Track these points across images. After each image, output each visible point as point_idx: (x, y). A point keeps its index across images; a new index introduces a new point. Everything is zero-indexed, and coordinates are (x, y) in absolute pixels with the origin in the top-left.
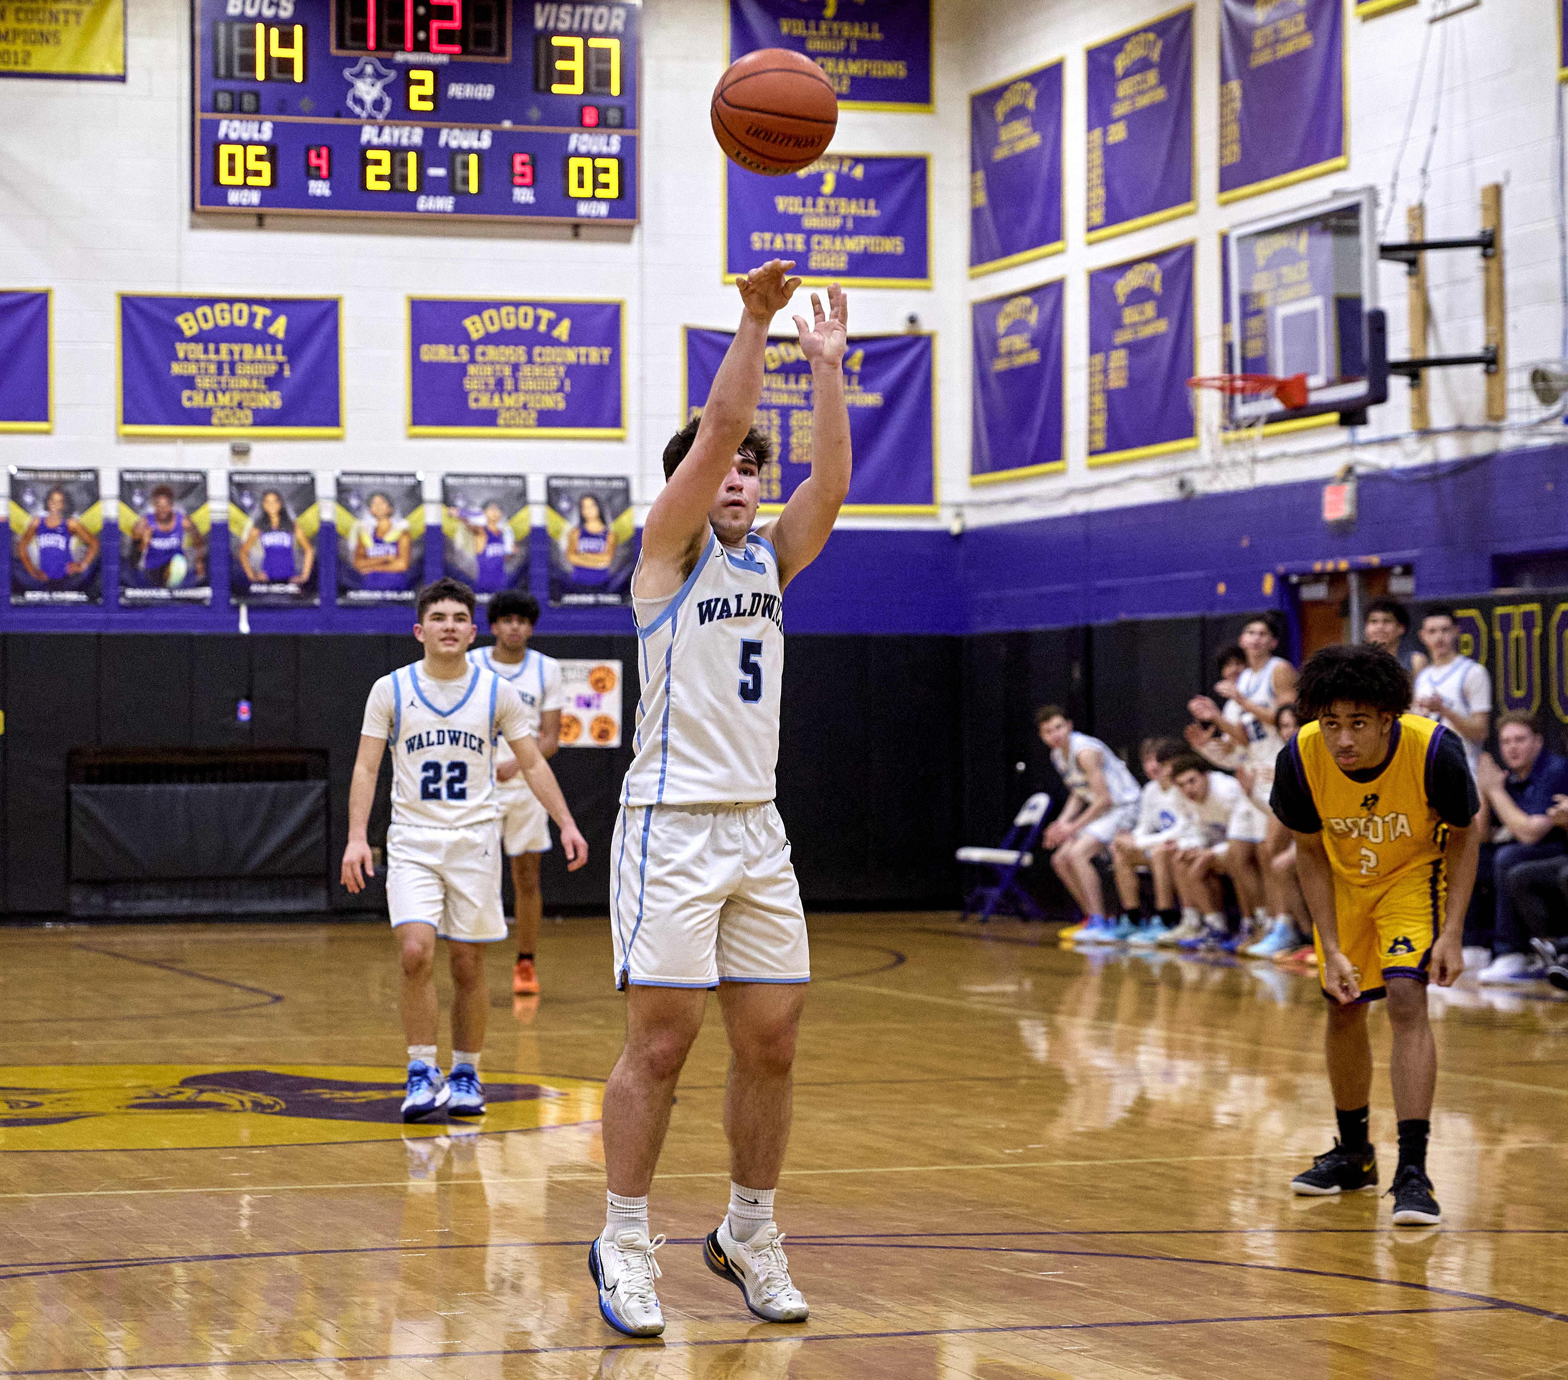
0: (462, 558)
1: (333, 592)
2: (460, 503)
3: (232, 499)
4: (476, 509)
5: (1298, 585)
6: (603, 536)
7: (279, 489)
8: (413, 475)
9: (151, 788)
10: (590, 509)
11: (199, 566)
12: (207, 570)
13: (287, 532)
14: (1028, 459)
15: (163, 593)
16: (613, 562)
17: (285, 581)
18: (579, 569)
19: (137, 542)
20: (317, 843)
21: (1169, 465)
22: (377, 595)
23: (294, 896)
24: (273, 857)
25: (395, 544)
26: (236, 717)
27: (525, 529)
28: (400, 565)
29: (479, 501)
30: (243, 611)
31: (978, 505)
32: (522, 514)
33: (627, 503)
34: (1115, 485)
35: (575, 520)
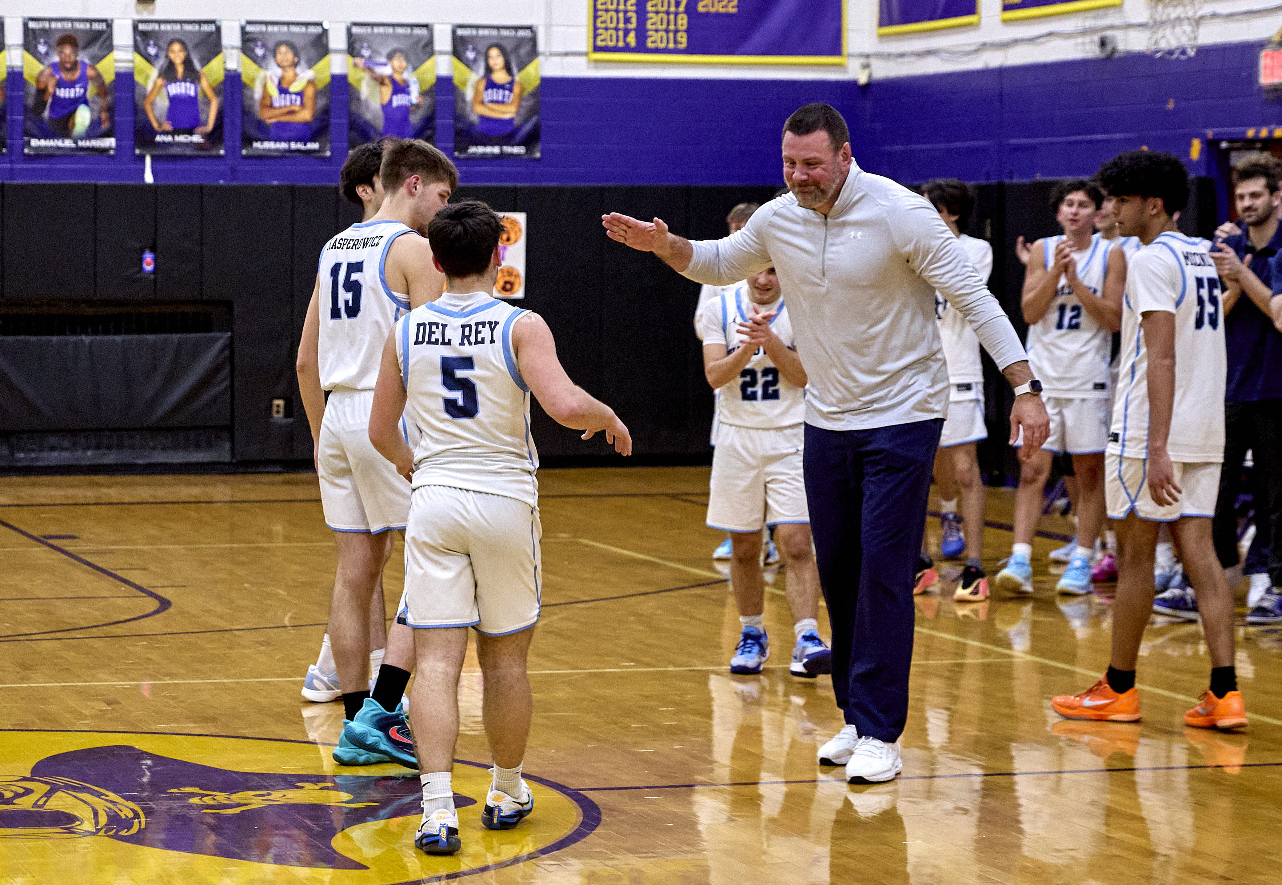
0: (367, 107)
1: (238, 144)
2: (366, 53)
3: (137, 49)
4: (383, 60)
5: (1228, 150)
6: (509, 86)
7: (183, 38)
8: (320, 24)
9: (55, 339)
10: (496, 59)
11: (104, 116)
12: (111, 118)
13: (192, 82)
14: (939, 11)
15: (68, 143)
16: (518, 113)
17: (191, 133)
18: (484, 119)
19: (42, 92)
20: (221, 393)
21: (1090, 23)
22: (283, 145)
23: (198, 447)
24: (177, 408)
25: (300, 94)
26: (141, 269)
27: (431, 79)
28: (306, 115)
29: (385, 51)
30: (148, 160)
31: (888, 56)
32: (428, 64)
33: (534, 53)
34: (1031, 40)
35: (482, 71)
